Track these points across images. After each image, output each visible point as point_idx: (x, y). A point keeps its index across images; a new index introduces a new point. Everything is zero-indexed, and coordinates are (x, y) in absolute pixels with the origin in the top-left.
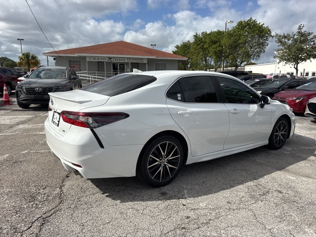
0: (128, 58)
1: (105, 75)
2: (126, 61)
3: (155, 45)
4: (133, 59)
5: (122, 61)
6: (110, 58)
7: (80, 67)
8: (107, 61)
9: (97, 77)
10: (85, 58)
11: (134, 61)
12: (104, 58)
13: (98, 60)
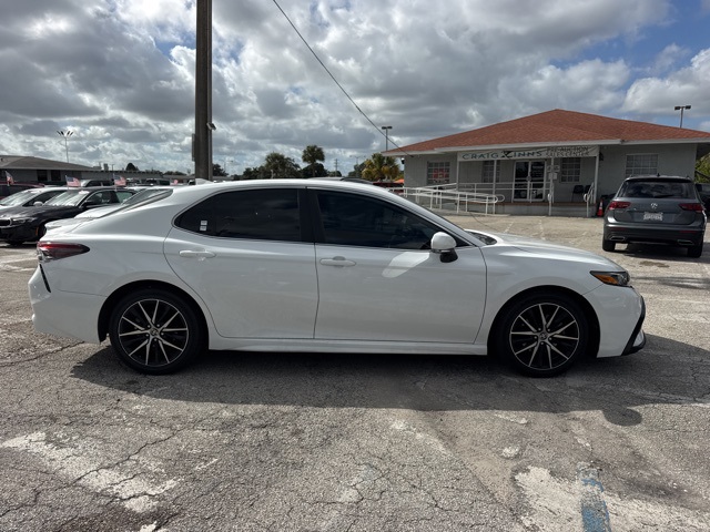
0: (549, 148)
1: (494, 189)
2: (544, 156)
3: (688, 107)
4: (563, 149)
5: (535, 156)
6: (508, 152)
7: (447, 176)
8: (499, 158)
9: (475, 194)
10: (454, 155)
11: (565, 155)
12: (495, 152)
13: (482, 159)
